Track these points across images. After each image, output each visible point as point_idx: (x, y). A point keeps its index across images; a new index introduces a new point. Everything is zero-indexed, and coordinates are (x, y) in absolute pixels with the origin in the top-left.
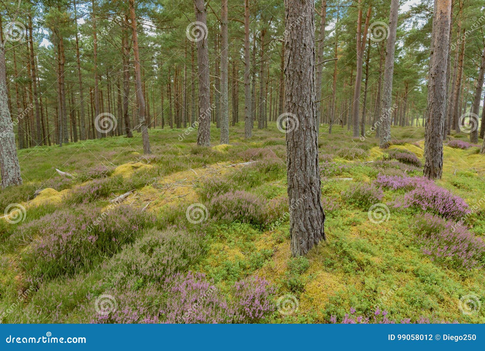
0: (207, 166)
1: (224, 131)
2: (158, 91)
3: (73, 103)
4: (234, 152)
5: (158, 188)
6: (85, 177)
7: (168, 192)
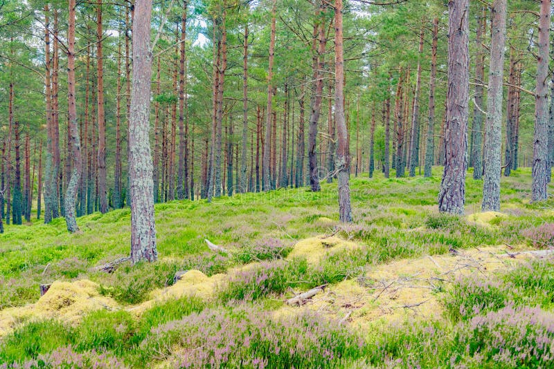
0: (459, 251)
1: (491, 186)
2: (367, 110)
3: (231, 133)
4: (511, 228)
5: (366, 286)
6: (248, 256)
7: (385, 296)
